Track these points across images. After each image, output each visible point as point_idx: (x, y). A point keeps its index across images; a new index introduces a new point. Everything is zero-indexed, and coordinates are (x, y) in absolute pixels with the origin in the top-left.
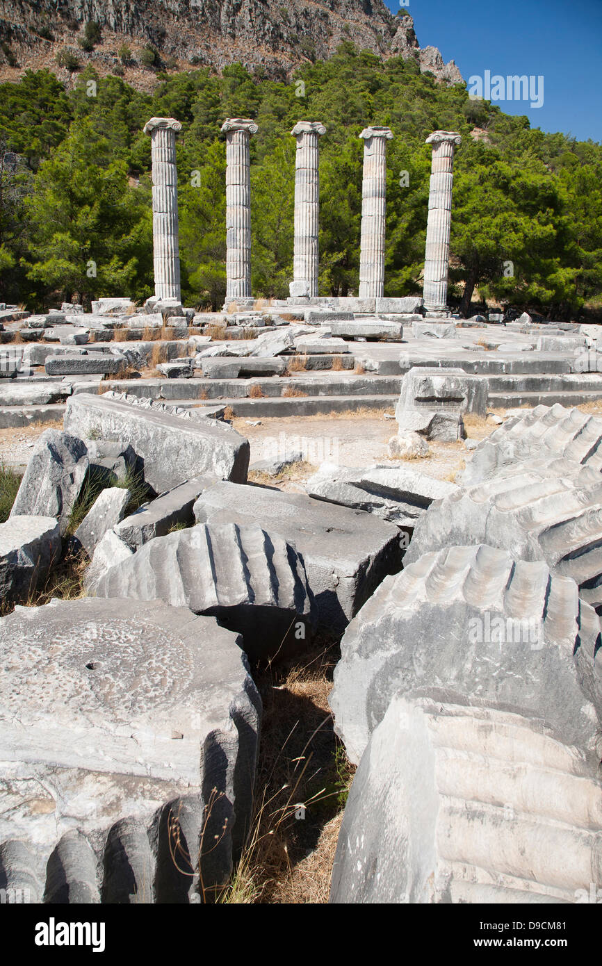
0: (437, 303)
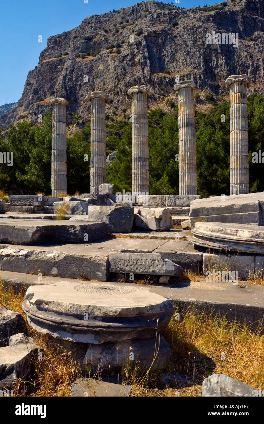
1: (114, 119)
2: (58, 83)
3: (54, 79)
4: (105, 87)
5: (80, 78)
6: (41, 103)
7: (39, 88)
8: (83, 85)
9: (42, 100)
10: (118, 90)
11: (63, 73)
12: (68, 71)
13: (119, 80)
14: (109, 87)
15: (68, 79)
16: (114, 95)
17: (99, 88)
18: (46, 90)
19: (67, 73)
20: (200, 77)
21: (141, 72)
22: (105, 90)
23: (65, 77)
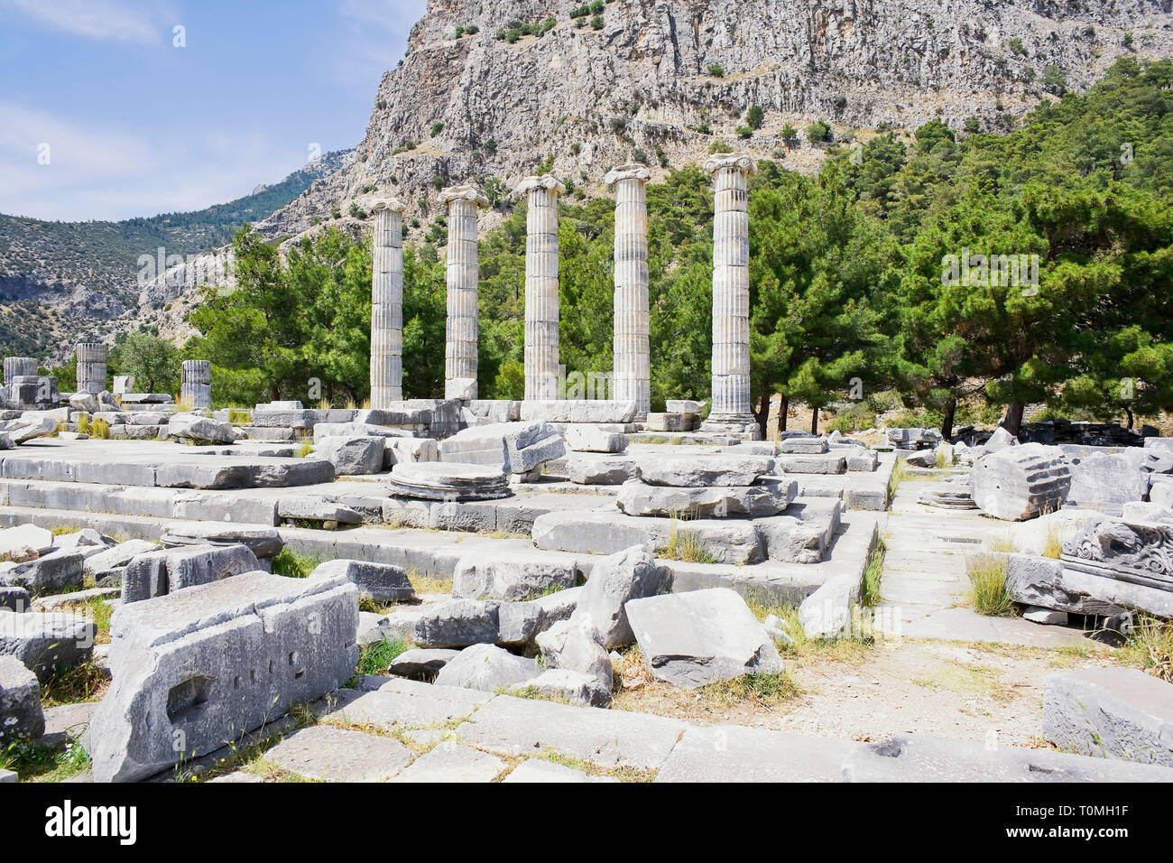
0: (724, 411)
1: (584, 192)
2: (452, 103)
3: (442, 93)
4: (566, 113)
5: (505, 91)
6: (410, 154)
7: (407, 115)
8: (510, 110)
9: (411, 147)
10: (596, 120)
11: (465, 78)
12: (476, 74)
13: (598, 96)
14: (575, 114)
15: (476, 95)
16: (586, 133)
17: (551, 115)
18: (422, 120)
19: (475, 79)
20: (798, 81)
21: (652, 75)
22: (565, 119)
23: (467, 90)
